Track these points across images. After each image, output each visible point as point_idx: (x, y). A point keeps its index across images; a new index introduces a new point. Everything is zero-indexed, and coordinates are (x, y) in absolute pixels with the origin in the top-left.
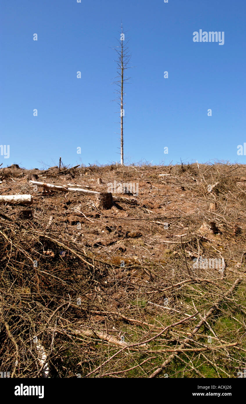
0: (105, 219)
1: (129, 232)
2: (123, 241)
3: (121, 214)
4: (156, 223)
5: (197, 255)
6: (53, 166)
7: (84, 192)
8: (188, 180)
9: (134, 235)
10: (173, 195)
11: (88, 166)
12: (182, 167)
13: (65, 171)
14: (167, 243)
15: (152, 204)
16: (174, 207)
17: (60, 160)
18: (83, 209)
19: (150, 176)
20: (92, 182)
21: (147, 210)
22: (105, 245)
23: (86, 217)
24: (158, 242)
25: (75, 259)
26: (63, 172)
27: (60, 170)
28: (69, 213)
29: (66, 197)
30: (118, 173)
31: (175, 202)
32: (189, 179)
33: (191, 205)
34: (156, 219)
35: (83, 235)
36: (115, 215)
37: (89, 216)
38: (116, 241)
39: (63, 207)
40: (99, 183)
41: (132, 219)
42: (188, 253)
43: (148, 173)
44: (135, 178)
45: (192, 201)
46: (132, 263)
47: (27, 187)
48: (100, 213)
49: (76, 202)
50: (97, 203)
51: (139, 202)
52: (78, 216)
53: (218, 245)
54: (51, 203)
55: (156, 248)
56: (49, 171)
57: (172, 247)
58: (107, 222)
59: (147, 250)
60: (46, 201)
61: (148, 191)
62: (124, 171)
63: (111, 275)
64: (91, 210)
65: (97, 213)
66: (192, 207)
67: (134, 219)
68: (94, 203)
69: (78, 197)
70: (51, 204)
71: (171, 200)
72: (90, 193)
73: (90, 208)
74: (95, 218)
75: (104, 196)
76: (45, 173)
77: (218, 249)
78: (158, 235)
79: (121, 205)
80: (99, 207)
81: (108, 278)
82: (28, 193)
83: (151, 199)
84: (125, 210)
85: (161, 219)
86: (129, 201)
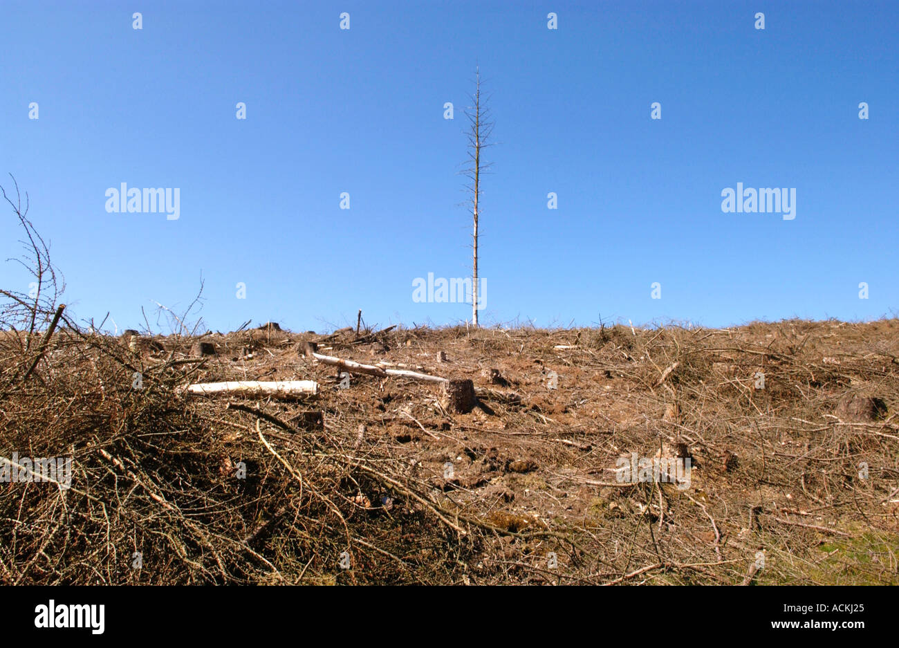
0: (461, 433)
1: (513, 460)
2: (503, 478)
3: (493, 424)
4: (564, 443)
5: (659, 510)
6: (344, 326)
7: (416, 379)
8: (616, 357)
9: (521, 466)
10: (589, 387)
11: (411, 327)
12: (602, 333)
13: (368, 338)
14: (593, 485)
15: (549, 403)
16: (593, 412)
17: (360, 315)
18: (416, 411)
19: (538, 348)
20: (425, 358)
21: (541, 416)
22: (467, 485)
23: (423, 429)
24: (574, 482)
25: (414, 515)
26: (364, 339)
27: (358, 334)
28: (389, 420)
29: (381, 387)
30: (474, 342)
31: (595, 401)
32: (617, 355)
33: (627, 407)
34: (563, 435)
35: (420, 464)
36: (480, 424)
37: (430, 425)
38: (488, 478)
39: (377, 408)
40: (439, 361)
41: (516, 435)
42: (638, 507)
43: (534, 344)
44: (508, 353)
45: (628, 400)
46: (530, 527)
47: (305, 366)
48: (450, 421)
49: (401, 397)
50: (443, 401)
51: (524, 400)
52: (407, 425)
53: (697, 491)
54: (354, 398)
55: (573, 495)
56: (338, 336)
57: (605, 493)
58: (466, 439)
59: (555, 498)
60: (342, 395)
61: (539, 379)
62: (486, 339)
63: (489, 550)
64: (433, 414)
65: (444, 421)
66: (629, 411)
67: (519, 435)
68: (438, 399)
69: (406, 388)
70: (353, 400)
71: (587, 398)
72: (429, 381)
73: (431, 409)
74: (442, 430)
75: (457, 387)
76: (329, 340)
77: (697, 500)
78: (568, 467)
79: (490, 404)
80: (448, 409)
81: (484, 557)
82: (308, 377)
83: (546, 395)
84: (499, 416)
85: (572, 434)
86: (506, 398)
